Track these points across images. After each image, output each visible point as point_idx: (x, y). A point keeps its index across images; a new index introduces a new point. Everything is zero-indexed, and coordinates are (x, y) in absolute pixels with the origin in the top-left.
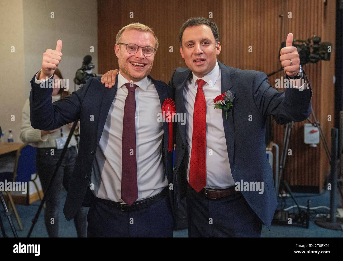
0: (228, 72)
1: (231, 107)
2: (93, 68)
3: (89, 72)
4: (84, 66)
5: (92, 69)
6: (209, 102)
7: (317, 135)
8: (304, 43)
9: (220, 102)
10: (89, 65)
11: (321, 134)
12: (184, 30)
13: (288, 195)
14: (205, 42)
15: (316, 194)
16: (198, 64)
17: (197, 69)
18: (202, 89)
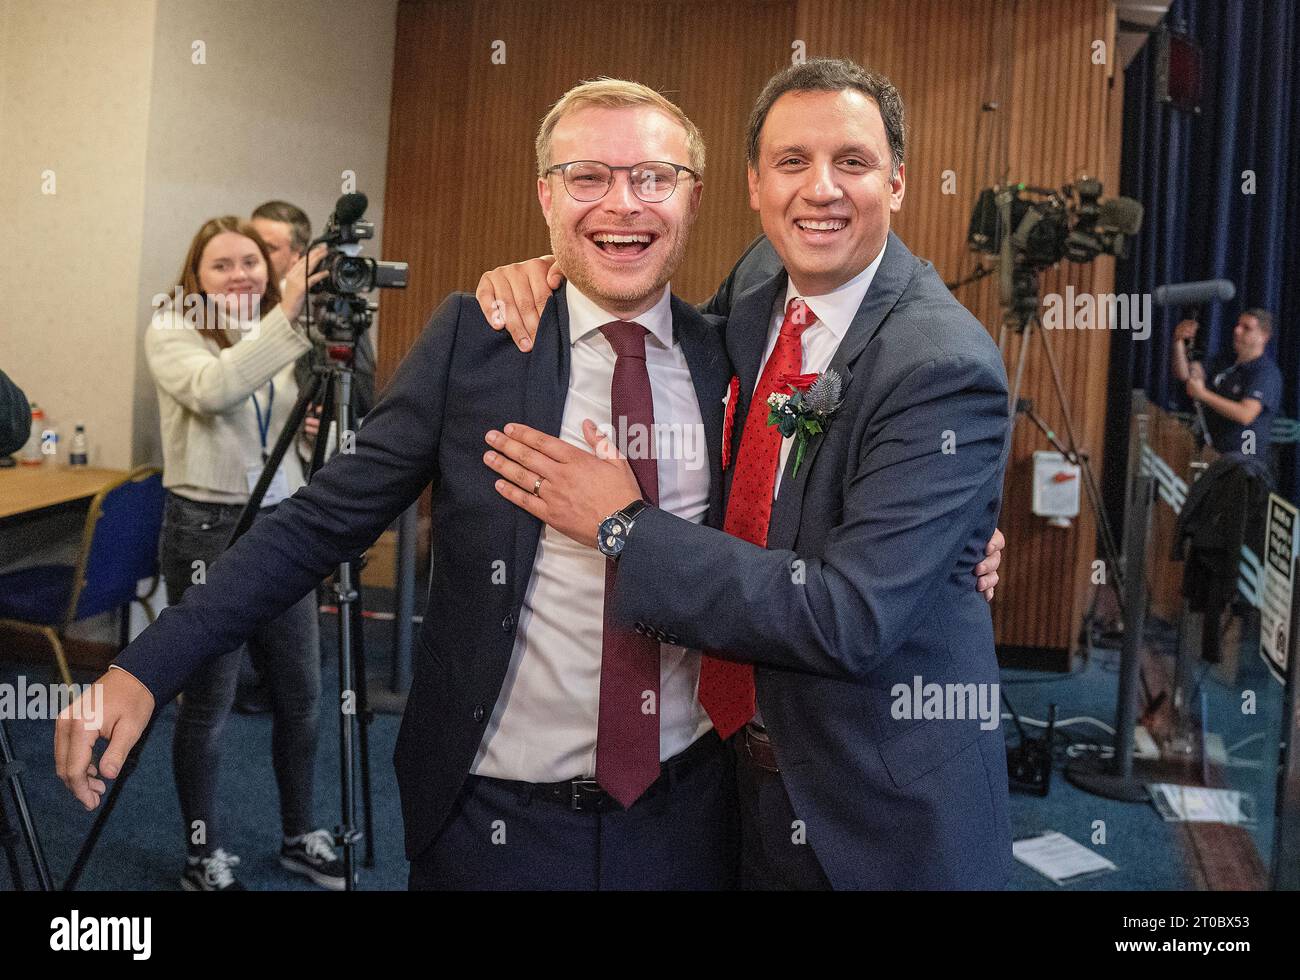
2: (368, 236)
3: (351, 251)
4: (337, 227)
5: (361, 241)
7: (1073, 488)
8: (1051, 198)
10: (353, 226)
12: (771, 101)
14: (850, 159)
15: (1059, 675)
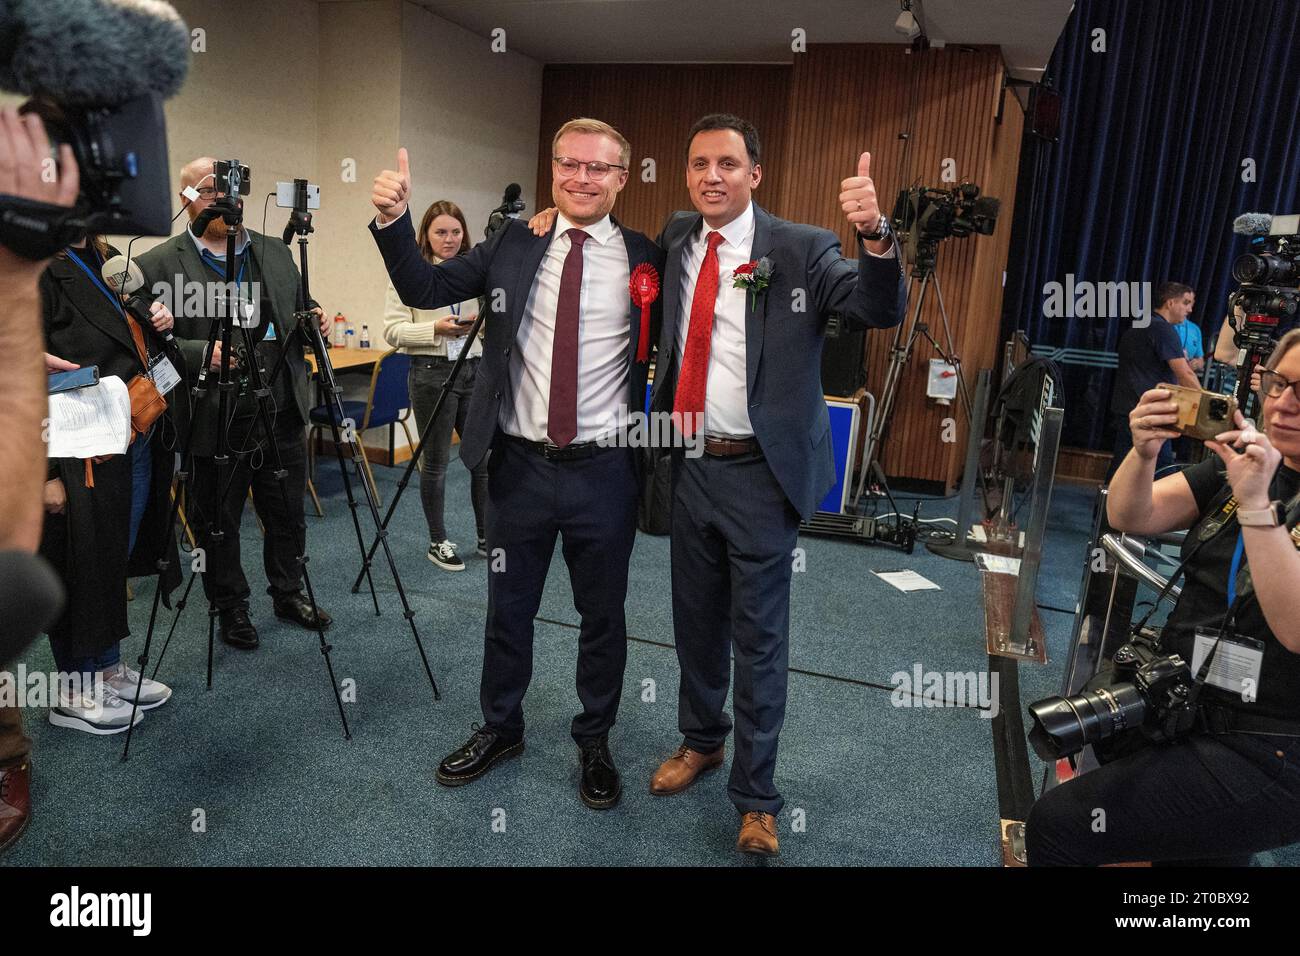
0: (769, 224)
1: (763, 289)
2: (522, 209)
4: (506, 204)
5: (520, 212)
6: (725, 277)
7: (953, 381)
8: (945, 196)
9: (745, 276)
10: (514, 203)
11: (961, 383)
12: (694, 135)
13: (883, 494)
14: (727, 162)
15: (938, 497)
16: (710, 199)
17: (708, 210)
18: (715, 250)
